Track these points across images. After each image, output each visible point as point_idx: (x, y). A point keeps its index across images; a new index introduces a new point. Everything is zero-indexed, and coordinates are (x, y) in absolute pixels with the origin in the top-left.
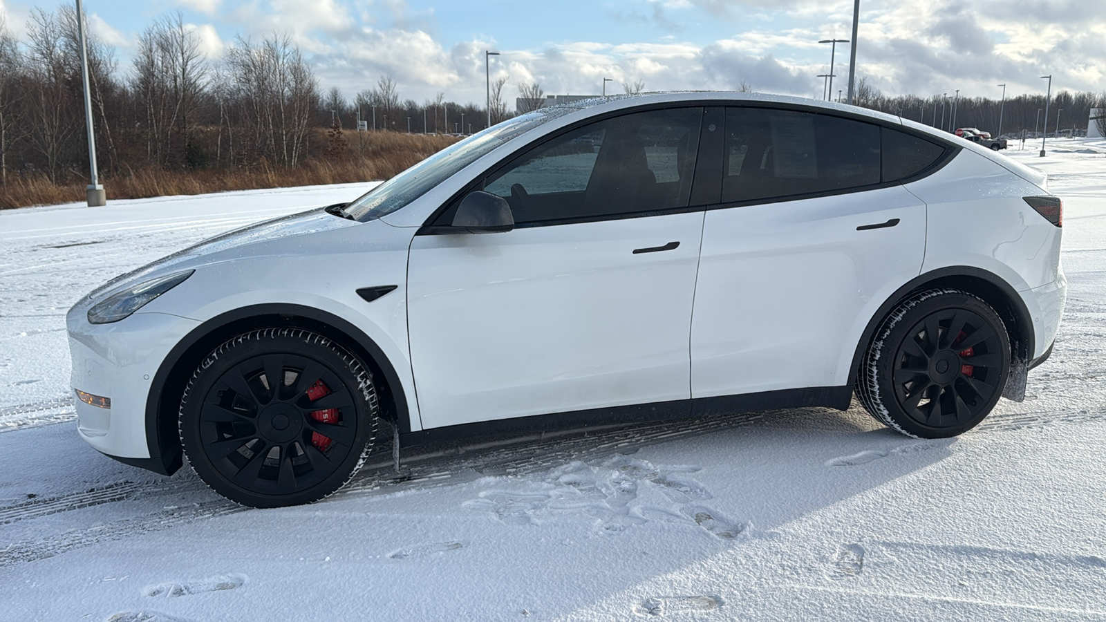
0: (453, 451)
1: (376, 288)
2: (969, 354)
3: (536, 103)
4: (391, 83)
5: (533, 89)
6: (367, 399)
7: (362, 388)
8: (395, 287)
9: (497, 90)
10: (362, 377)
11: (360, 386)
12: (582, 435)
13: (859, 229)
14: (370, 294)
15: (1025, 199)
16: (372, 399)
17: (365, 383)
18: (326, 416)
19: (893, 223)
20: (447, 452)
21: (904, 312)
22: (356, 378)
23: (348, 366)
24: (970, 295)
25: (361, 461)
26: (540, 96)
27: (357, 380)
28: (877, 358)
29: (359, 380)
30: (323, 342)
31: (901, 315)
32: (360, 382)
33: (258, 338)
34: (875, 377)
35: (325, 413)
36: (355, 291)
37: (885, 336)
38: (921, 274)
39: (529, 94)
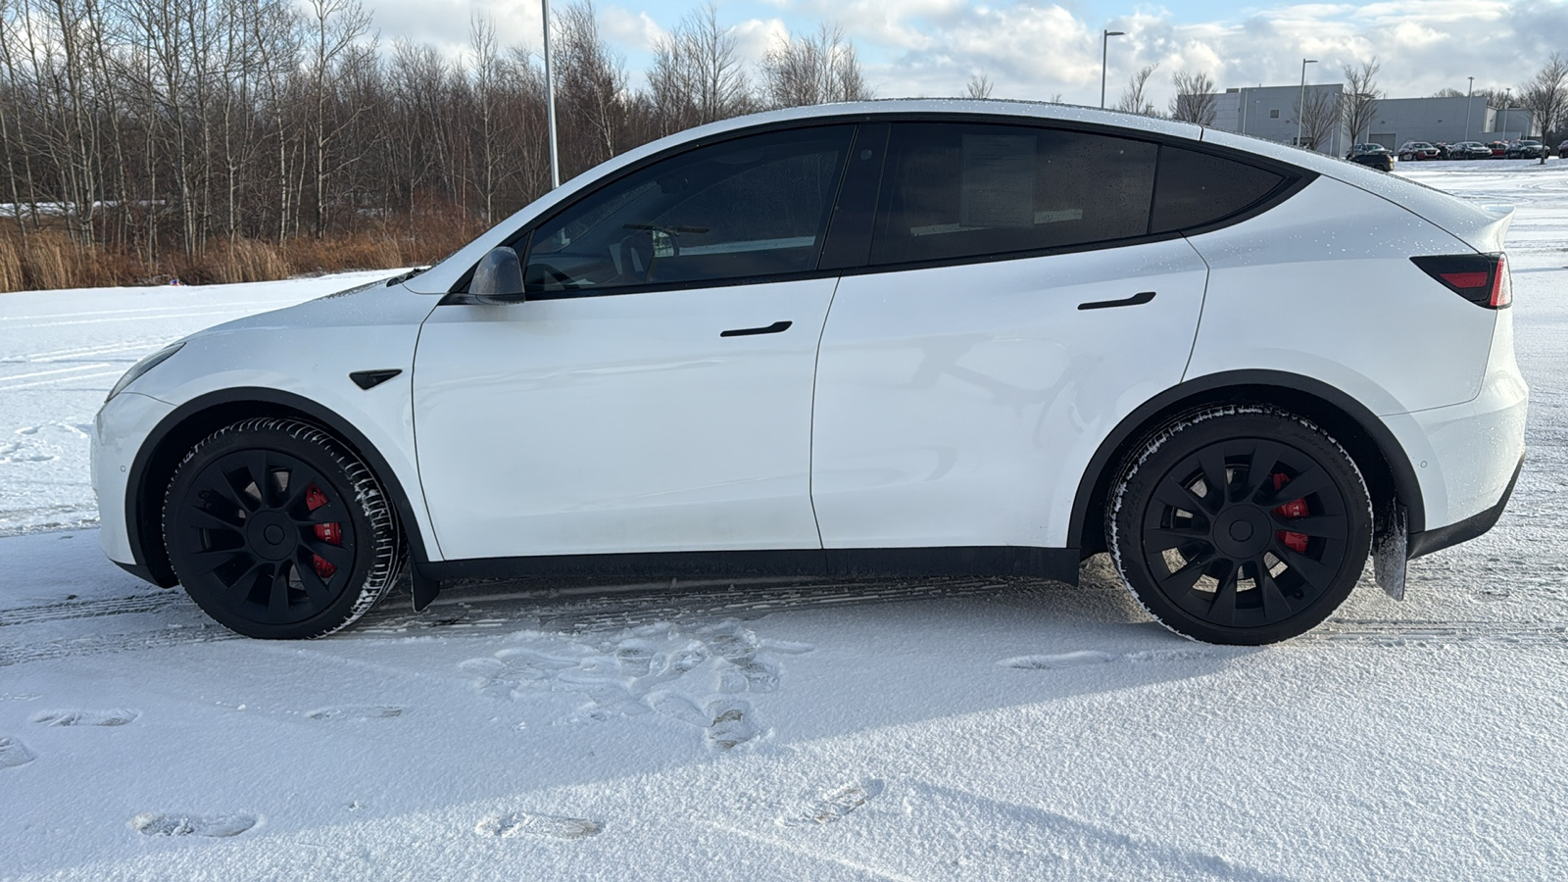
0: (543, 593)
1: (376, 372)
2: (1295, 514)
3: (1201, 102)
4: (986, 85)
5: (1197, 80)
6: (367, 514)
7: (360, 500)
8: (399, 372)
9: (1137, 85)
10: (362, 487)
11: (359, 497)
13: (1082, 307)
14: (367, 380)
15: (1413, 259)
16: (375, 515)
17: (367, 493)
18: (327, 532)
19: (1143, 298)
20: (536, 594)
21: (1164, 439)
22: (353, 487)
23: (343, 471)
24: (1289, 418)
25: (364, 594)
26: (1206, 90)
27: (354, 489)
28: (1117, 510)
29: (357, 489)
30: (314, 439)
31: (1158, 444)
32: (358, 493)
33: (240, 430)
34: (1115, 538)
35: (327, 528)
36: (348, 375)
37: (1131, 476)
38: (1184, 381)
39: (1189, 88)
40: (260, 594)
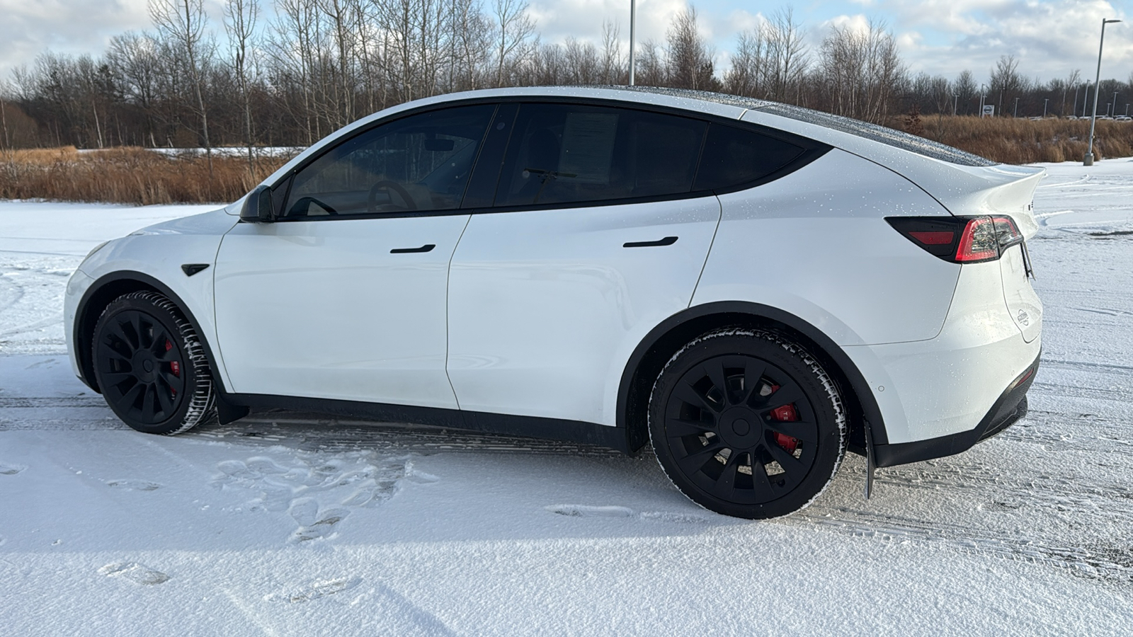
1: (195, 265)
2: (786, 418)
6: (191, 358)
7: (187, 348)
8: (207, 266)
10: (189, 339)
11: (186, 346)
12: (438, 432)
13: (627, 245)
14: (191, 270)
15: (888, 219)
16: (196, 359)
17: (192, 344)
18: (176, 367)
19: (669, 241)
21: (682, 351)
22: (183, 339)
23: (179, 329)
25: (191, 410)
27: (184, 340)
29: (186, 341)
30: (165, 306)
32: (186, 343)
35: (175, 365)
36: (180, 266)
38: (690, 306)
40: (138, 404)
